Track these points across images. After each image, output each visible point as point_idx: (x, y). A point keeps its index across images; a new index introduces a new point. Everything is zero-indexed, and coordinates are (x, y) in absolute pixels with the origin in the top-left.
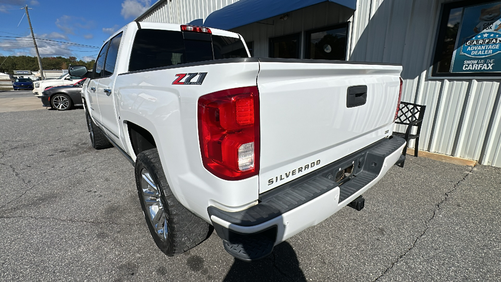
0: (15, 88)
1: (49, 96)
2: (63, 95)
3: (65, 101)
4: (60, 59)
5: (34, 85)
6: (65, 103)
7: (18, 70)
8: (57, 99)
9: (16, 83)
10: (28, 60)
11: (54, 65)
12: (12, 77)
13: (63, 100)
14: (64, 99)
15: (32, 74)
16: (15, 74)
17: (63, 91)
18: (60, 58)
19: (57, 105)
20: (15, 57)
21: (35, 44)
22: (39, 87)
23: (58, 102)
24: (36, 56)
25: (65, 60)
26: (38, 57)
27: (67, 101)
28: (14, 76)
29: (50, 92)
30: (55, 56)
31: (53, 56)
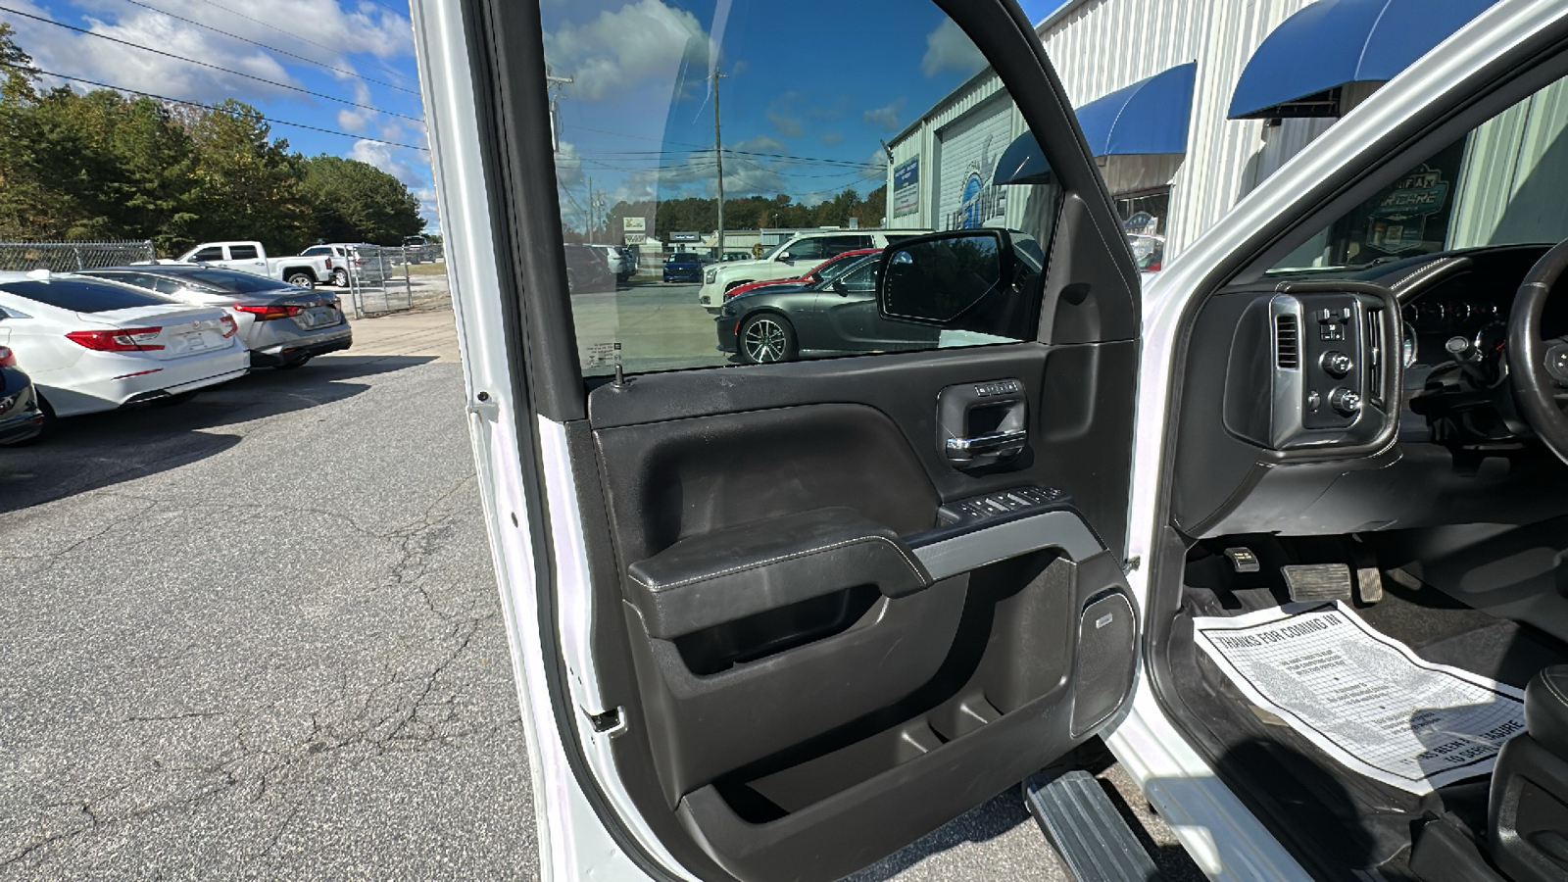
0: (666, 277)
1: (739, 317)
2: (773, 315)
3: (776, 337)
4: (757, 203)
5: (705, 275)
6: (776, 345)
7: (677, 231)
8: (756, 330)
9: (669, 265)
10: (699, 206)
11: (744, 218)
12: (665, 247)
13: (771, 333)
14: (775, 332)
15: (700, 240)
16: (672, 239)
17: (778, 302)
18: (758, 198)
19: (753, 347)
20: (677, 202)
21: (720, 166)
22: (713, 282)
23: (756, 339)
24: (717, 197)
25: (768, 204)
26: (720, 199)
27: (782, 336)
28: (670, 245)
29: (742, 307)
30: (750, 196)
31: (744, 196)
